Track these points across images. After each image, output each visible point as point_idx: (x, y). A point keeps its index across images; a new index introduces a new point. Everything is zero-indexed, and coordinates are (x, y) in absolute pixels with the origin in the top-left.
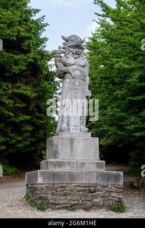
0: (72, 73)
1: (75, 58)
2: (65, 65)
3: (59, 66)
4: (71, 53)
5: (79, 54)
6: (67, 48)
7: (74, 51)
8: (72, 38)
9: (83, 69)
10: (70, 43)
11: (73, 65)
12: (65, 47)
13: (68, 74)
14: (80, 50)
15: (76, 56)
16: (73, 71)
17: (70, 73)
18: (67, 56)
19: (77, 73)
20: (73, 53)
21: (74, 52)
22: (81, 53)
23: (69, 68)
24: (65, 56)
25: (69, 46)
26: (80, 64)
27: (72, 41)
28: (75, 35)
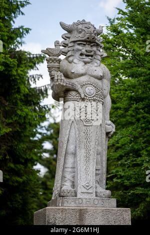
0: (80, 91)
1: (86, 63)
2: (67, 76)
3: (56, 78)
4: (78, 54)
5: (92, 56)
6: (70, 45)
7: (84, 49)
8: (80, 26)
9: (99, 82)
10: (76, 36)
11: (82, 75)
12: (67, 42)
13: (74, 93)
14: (95, 49)
15: (87, 59)
16: (82, 86)
17: (77, 91)
18: (71, 59)
19: (90, 90)
20: (81, 54)
21: (84, 51)
22: (95, 54)
23: (74, 81)
24: (67, 59)
25: (74, 42)
26: (95, 73)
27: (80, 32)
28: (84, 20)
